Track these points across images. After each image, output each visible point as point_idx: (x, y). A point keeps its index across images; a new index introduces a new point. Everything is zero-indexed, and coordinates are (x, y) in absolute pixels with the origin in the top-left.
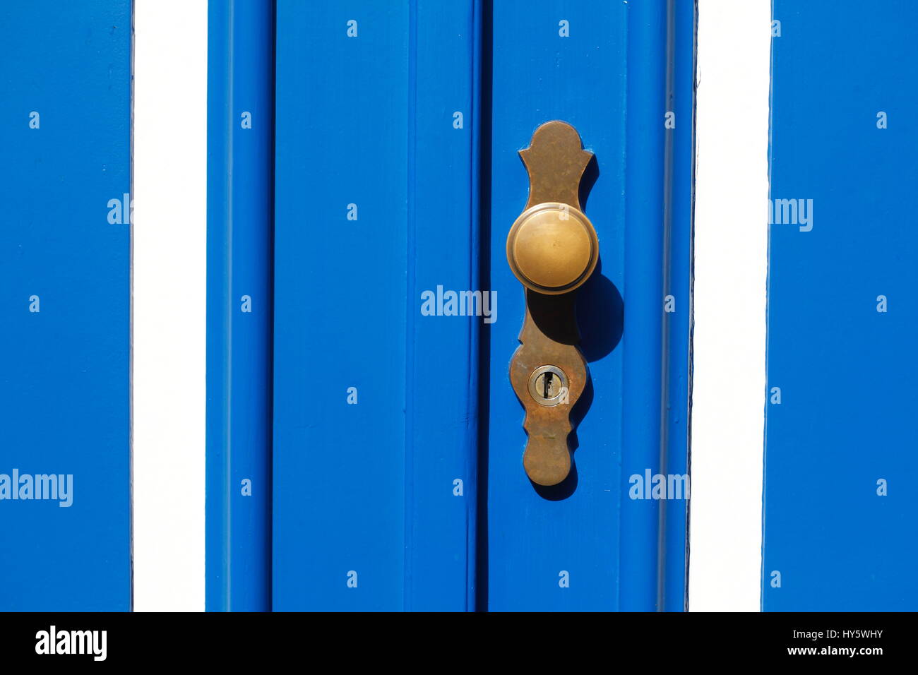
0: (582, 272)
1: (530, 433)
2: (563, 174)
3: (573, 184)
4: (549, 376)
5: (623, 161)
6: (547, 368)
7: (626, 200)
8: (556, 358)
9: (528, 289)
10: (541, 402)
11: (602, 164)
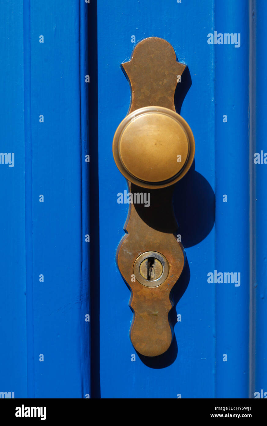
0: (181, 168)
1: (135, 311)
2: (160, 83)
3: (170, 92)
4: (151, 261)
5: (212, 71)
6: (149, 254)
7: (216, 105)
8: (157, 244)
9: (132, 184)
10: (145, 284)
11: (194, 75)
